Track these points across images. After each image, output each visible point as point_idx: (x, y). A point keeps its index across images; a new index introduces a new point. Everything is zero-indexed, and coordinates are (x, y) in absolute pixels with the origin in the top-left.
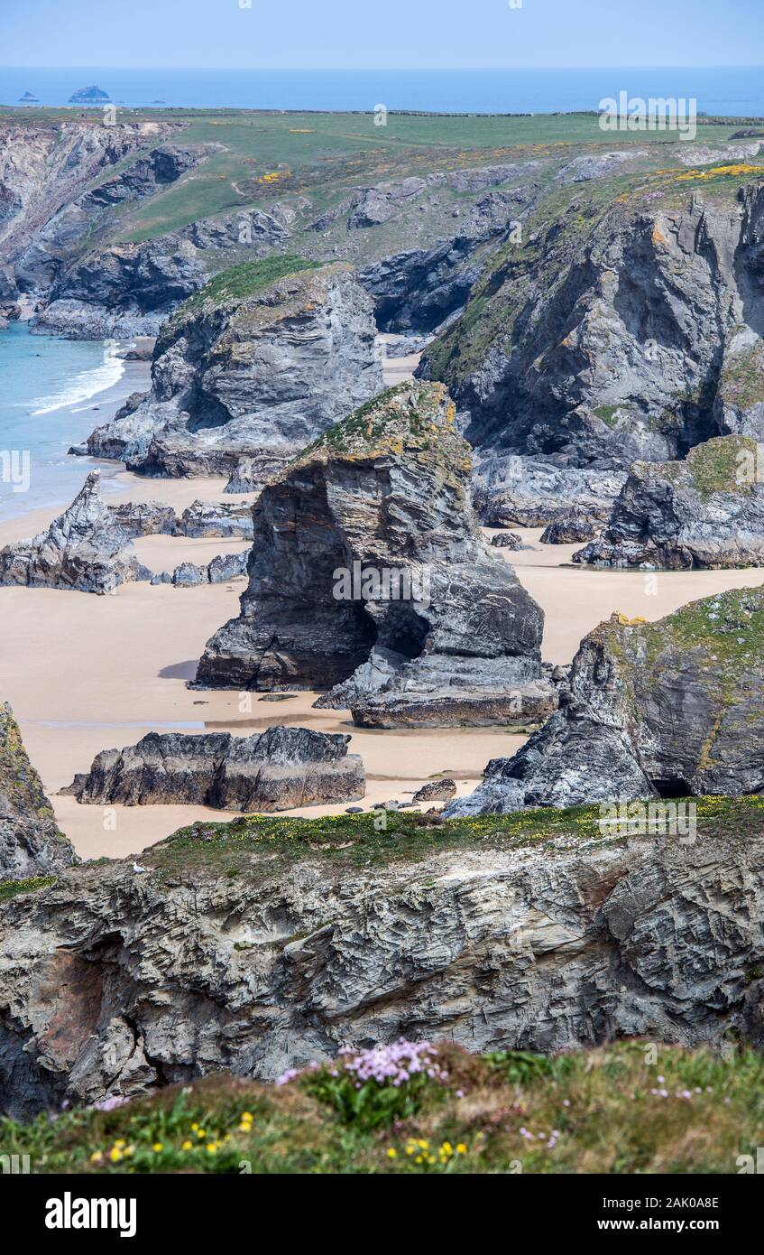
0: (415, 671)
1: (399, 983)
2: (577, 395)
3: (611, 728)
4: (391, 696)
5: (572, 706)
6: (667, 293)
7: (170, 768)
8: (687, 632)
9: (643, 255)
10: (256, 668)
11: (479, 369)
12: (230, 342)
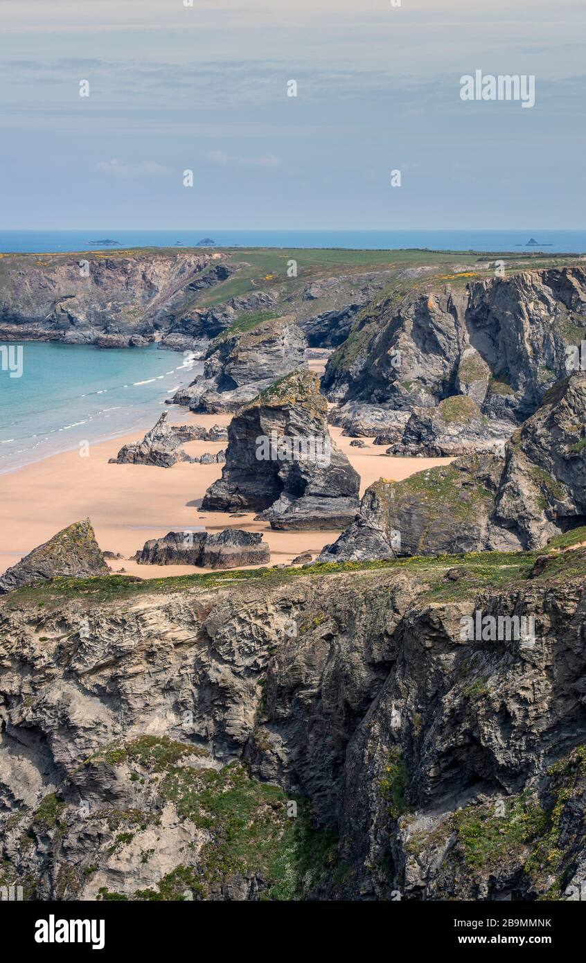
0: (299, 504)
1: (111, 657)
2: (394, 377)
3: (378, 531)
4: (289, 515)
5: (360, 520)
6: (435, 330)
7: (179, 548)
8: (414, 487)
9: (423, 313)
10: (229, 502)
11: (352, 364)
12: (237, 352)
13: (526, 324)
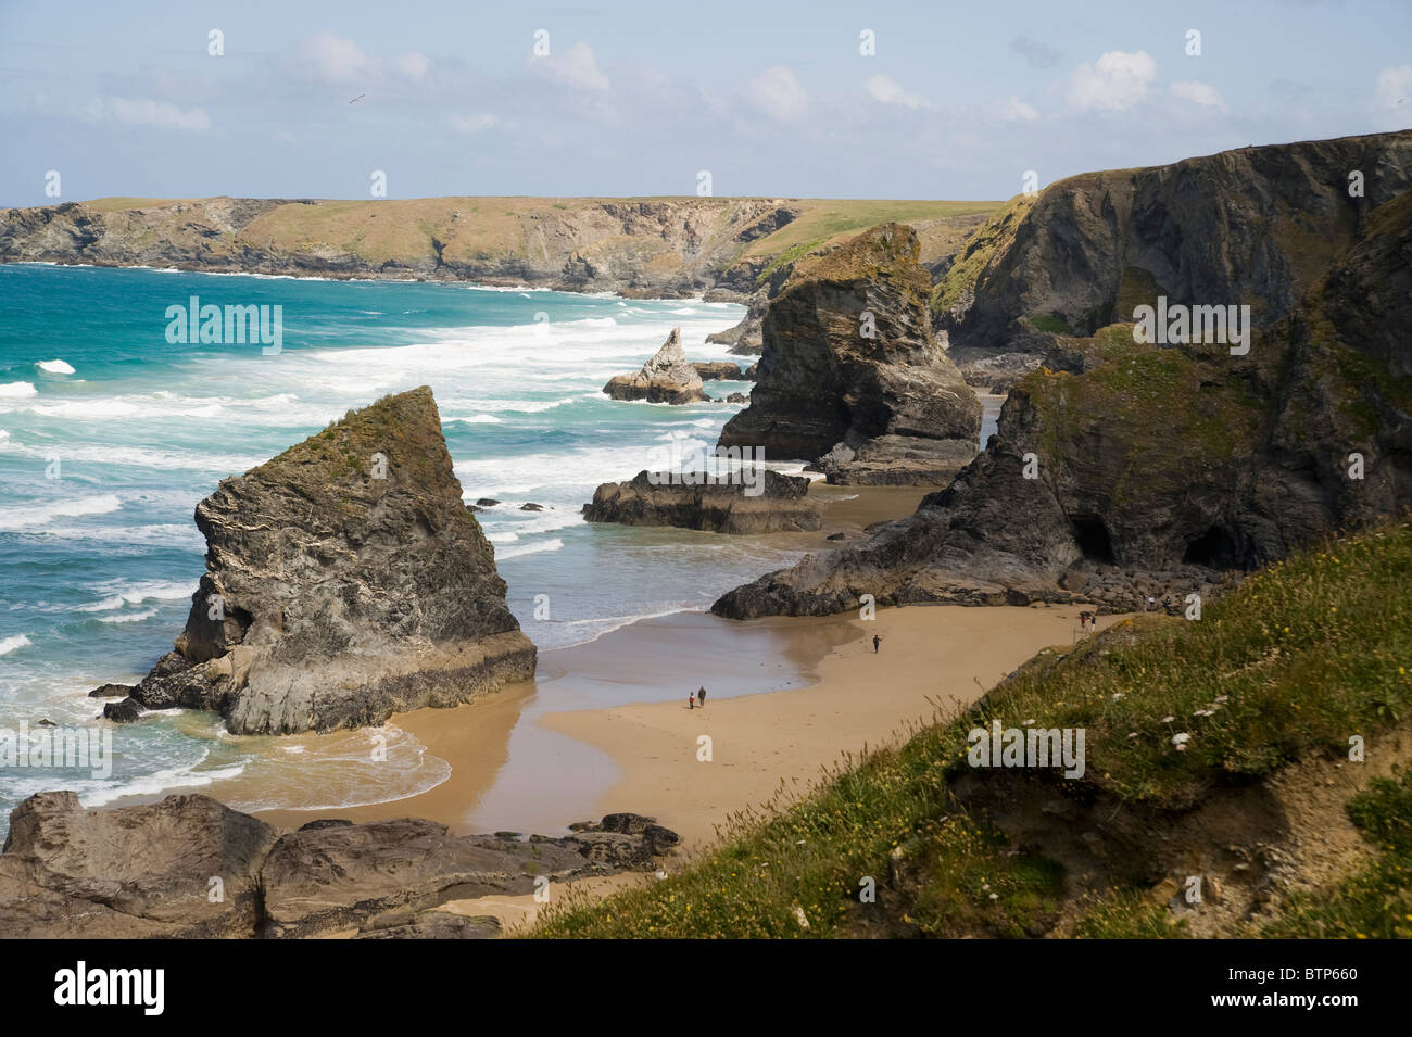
0: (878, 446)
2: (1019, 310)
4: (858, 465)
5: (998, 445)
6: (1082, 243)
7: (657, 501)
9: (1066, 217)
11: (956, 303)
13: (1224, 228)
